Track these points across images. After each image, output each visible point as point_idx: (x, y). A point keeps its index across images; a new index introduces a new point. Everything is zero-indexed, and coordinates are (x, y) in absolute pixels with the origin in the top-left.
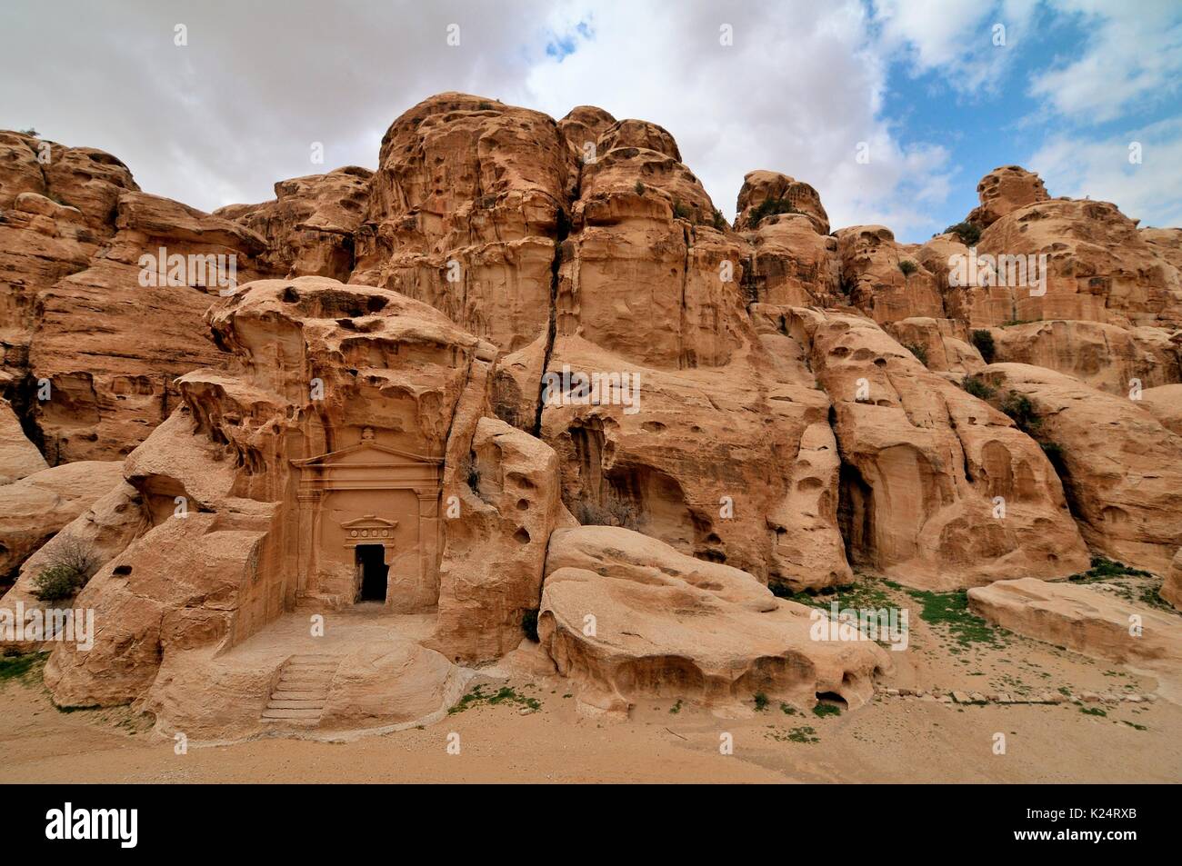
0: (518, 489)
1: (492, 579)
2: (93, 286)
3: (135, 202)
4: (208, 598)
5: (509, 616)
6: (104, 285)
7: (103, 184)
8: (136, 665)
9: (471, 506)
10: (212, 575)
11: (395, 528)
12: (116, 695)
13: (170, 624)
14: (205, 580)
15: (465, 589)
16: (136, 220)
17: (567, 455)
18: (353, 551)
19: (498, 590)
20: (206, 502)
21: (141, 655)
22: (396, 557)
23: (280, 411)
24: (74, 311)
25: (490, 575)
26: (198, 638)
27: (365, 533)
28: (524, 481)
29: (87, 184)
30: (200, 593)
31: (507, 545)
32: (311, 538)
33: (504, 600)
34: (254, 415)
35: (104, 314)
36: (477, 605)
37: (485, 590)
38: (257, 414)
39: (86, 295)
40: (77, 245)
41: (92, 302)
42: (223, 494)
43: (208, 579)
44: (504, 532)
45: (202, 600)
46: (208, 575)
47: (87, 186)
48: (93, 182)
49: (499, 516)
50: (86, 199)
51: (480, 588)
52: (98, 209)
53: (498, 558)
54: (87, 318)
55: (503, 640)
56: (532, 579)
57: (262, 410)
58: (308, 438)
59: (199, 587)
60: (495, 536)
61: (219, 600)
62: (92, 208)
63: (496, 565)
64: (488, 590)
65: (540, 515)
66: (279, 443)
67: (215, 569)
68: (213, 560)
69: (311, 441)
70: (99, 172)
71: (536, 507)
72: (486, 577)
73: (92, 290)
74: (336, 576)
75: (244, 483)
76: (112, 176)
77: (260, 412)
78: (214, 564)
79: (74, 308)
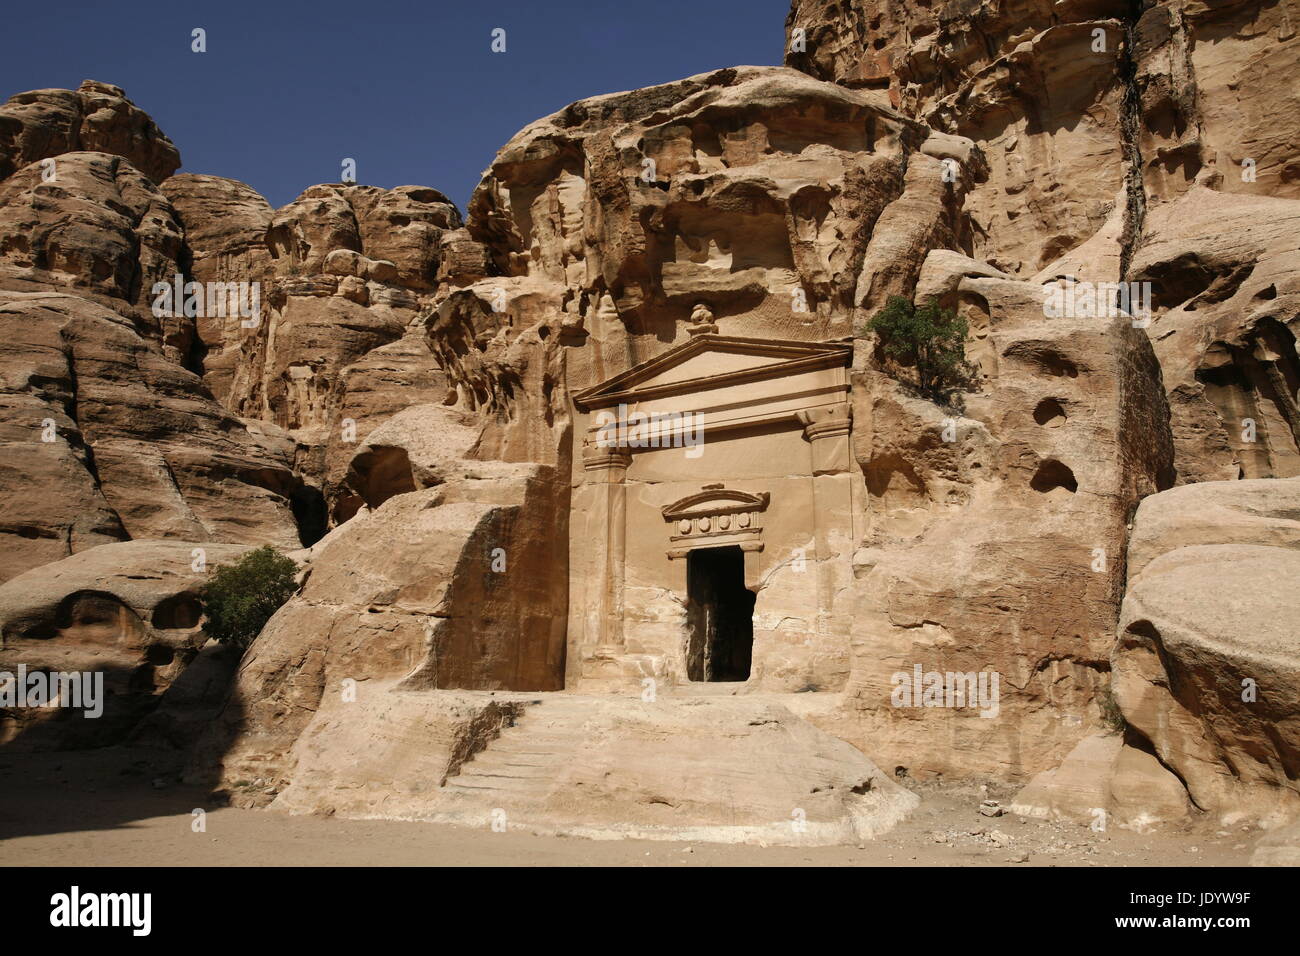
0: (1034, 379)
1: (979, 577)
2: (402, 354)
3: (459, 240)
4: (404, 595)
5: (1033, 674)
6: (416, 351)
7: (421, 226)
8: (289, 712)
9: (918, 417)
10: (414, 558)
11: (763, 504)
12: (254, 764)
13: (342, 637)
14: (404, 566)
15: (911, 600)
16: (460, 265)
17: (1198, 437)
18: (684, 562)
19: (997, 604)
20: (432, 467)
21: (296, 694)
22: (769, 571)
23: (552, 303)
24: (377, 388)
25: (974, 569)
26: (377, 662)
27: (704, 523)
28: (1052, 360)
29: (405, 229)
30: (393, 586)
31: (1016, 505)
32: (605, 541)
33: (1015, 630)
34: (515, 322)
35: (413, 388)
36: (946, 637)
37: (962, 604)
38: (519, 319)
39: (392, 366)
40: (390, 311)
41: (399, 373)
42: (461, 454)
43: (408, 563)
44: (1005, 477)
45: (391, 598)
46: (407, 558)
47: (404, 232)
48: (413, 225)
49: (991, 440)
50: (403, 248)
51: (946, 597)
52: (416, 260)
53: (993, 533)
54: (392, 395)
55: (1022, 739)
56: (1087, 575)
57: (526, 310)
58: (597, 343)
59: (393, 578)
60: (985, 489)
61: (419, 599)
62: (409, 259)
63: (989, 548)
64: (971, 603)
65: (1100, 431)
66: (548, 357)
67: (419, 548)
68: (421, 535)
69: (604, 347)
70: (418, 211)
71: (1090, 412)
72: (963, 572)
73: (402, 359)
74: (654, 618)
75: (495, 439)
76: (433, 215)
77: (523, 315)
78: (420, 540)
79: (377, 384)
